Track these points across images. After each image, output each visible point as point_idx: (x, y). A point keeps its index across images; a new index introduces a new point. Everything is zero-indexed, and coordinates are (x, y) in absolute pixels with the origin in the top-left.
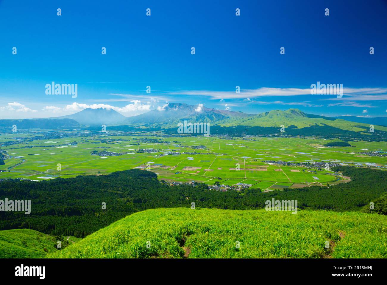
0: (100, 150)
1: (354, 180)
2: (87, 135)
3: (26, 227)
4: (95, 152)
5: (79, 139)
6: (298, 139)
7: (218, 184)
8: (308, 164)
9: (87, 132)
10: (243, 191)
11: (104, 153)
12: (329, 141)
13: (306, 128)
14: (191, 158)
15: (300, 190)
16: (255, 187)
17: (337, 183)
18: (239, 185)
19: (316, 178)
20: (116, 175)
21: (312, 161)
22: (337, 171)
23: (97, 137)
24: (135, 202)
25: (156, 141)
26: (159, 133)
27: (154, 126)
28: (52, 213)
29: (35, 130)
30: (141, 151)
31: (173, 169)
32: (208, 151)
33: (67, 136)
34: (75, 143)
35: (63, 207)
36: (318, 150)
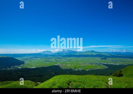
0: (47, 60)
1: (108, 67)
2: (44, 57)
3: (28, 80)
4: (46, 61)
5: (42, 58)
6: (94, 57)
7: (75, 69)
8: (97, 64)
9: (44, 56)
10: (81, 70)
11: (48, 61)
12: (101, 58)
13: (96, 55)
14: (68, 63)
15: (95, 70)
16: (84, 70)
17: (104, 68)
18: (80, 69)
19: (99, 67)
20: (50, 67)
21: (98, 63)
22: (104, 65)
23: (46, 57)
24: (55, 73)
25: (60, 58)
26: (61, 56)
27: (60, 55)
28: (35, 76)
29: (32, 56)
30: (56, 61)
31: (64, 65)
32: (72, 61)
33: (39, 57)
34: (41, 59)
35: (37, 75)
36: (99, 60)
